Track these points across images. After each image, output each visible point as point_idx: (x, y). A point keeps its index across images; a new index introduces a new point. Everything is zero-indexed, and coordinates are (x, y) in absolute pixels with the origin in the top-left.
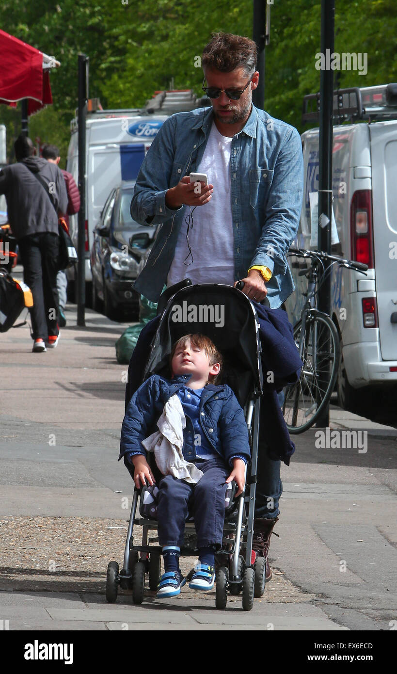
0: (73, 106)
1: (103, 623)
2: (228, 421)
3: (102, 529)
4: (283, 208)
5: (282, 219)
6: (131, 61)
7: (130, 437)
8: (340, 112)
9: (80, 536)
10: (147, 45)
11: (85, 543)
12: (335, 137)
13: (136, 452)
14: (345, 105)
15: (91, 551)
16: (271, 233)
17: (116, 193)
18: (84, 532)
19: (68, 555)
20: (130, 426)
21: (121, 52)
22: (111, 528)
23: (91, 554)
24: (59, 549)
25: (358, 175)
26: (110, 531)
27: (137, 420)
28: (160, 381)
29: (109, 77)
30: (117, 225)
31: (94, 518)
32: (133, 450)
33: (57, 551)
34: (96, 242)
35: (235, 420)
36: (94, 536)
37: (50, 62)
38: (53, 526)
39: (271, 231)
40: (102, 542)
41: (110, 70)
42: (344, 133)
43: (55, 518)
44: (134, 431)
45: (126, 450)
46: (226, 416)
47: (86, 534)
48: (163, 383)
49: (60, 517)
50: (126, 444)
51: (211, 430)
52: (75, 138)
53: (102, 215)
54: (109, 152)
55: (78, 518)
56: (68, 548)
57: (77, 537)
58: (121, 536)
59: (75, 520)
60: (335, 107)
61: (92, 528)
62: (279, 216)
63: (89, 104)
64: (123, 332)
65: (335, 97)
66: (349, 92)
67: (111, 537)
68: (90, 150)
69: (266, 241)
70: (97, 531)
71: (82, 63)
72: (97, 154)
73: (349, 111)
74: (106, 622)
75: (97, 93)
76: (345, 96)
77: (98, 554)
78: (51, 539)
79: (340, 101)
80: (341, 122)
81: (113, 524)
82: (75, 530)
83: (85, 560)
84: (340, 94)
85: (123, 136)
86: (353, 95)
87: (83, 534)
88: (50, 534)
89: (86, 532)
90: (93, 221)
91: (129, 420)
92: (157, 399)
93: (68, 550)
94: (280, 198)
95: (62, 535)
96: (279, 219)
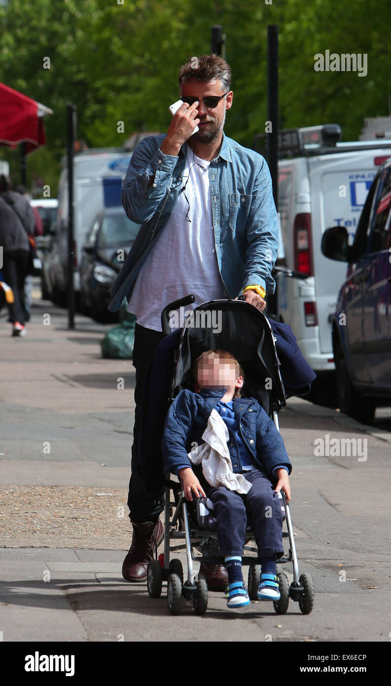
0: (62, 146)
1: (93, 573)
2: (263, 433)
3: (91, 495)
4: (266, 231)
5: (266, 242)
6: (110, 109)
7: (176, 450)
8: (284, 149)
9: (73, 501)
10: (124, 96)
11: (77, 507)
12: (280, 170)
13: (184, 465)
14: (288, 143)
15: (82, 514)
16: (258, 256)
17: (100, 218)
18: (76, 498)
19: (63, 517)
20: (173, 439)
21: (102, 102)
22: (99, 494)
23: (82, 516)
24: (56, 513)
25: (299, 201)
26: (97, 497)
27: (179, 434)
28: (196, 396)
29: (92, 123)
30: (100, 244)
31: (84, 486)
32: (181, 463)
33: (54, 514)
34: (83, 258)
35: (270, 432)
36: (84, 501)
37: (42, 110)
38: (50, 494)
39: (258, 253)
40: (91, 507)
41: (94, 117)
42: (287, 166)
43: (52, 487)
44: (178, 444)
45: (174, 463)
46: (261, 428)
47: (77, 500)
48: (199, 398)
49: (56, 486)
50: (173, 458)
51: (252, 442)
52: (65, 173)
53: (88, 236)
54: (93, 184)
55: (71, 487)
56: (63, 512)
57: (71, 503)
58: (107, 501)
59: (69, 489)
60: (280, 145)
61: (82, 495)
62: (264, 239)
63: (76, 145)
64: (106, 333)
65: (280, 137)
66: (291, 132)
67: (99, 502)
68: (78, 182)
69: (255, 263)
70: (87, 498)
71: (70, 110)
72: (84, 186)
73: (292, 148)
74: (96, 573)
75: (83, 136)
76: (288, 137)
77: (88, 516)
78: (49, 504)
79: (283, 140)
80: (285, 157)
81: (100, 491)
82: (69, 497)
83: (77, 521)
84: (283, 134)
85: (104, 171)
86: (294, 135)
87: (75, 500)
88: (48, 500)
89: (78, 499)
90: (80, 241)
91: (171, 434)
92: (196, 413)
93: (63, 513)
94: (262, 222)
95: (57, 501)
96: (263, 242)
